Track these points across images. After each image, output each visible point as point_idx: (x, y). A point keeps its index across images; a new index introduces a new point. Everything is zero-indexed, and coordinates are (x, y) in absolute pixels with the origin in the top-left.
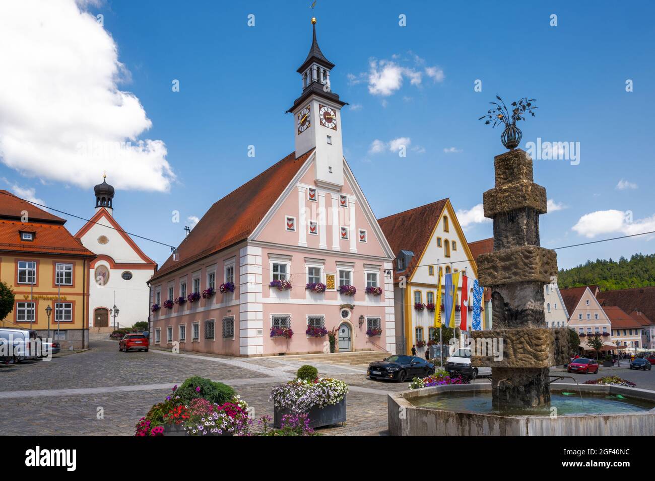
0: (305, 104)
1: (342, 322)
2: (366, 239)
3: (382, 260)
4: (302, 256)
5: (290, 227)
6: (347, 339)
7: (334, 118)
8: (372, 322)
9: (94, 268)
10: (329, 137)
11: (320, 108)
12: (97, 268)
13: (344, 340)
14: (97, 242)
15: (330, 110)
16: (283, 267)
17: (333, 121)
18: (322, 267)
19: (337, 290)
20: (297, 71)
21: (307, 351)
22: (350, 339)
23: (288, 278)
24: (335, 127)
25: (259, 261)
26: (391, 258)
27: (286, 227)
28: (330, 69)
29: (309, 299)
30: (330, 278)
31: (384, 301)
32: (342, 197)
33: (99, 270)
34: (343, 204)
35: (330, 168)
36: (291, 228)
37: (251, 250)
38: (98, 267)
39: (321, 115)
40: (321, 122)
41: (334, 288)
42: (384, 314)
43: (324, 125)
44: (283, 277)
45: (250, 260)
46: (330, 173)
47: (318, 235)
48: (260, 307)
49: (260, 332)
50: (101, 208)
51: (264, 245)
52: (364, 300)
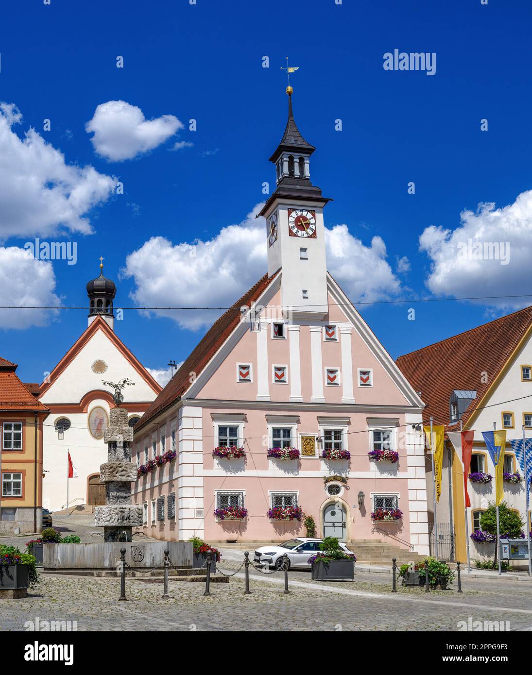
0: (272, 209)
1: (329, 500)
2: (371, 381)
3: (403, 410)
4: (263, 413)
5: (244, 378)
6: (341, 524)
7: (312, 221)
8: (384, 501)
9: (86, 412)
10: (303, 250)
11: (289, 214)
12: (91, 412)
13: (334, 526)
14: (91, 370)
15: (305, 214)
16: (234, 431)
17: (311, 226)
18: (294, 427)
19: (320, 457)
20: (270, 160)
21: (270, 539)
22: (344, 525)
23: (241, 444)
24: (315, 233)
25: (199, 423)
26: (418, 407)
27: (238, 377)
28: (310, 154)
29: (273, 469)
30: (308, 441)
31: (406, 471)
32: (330, 327)
33: (94, 415)
34: (331, 337)
35: (305, 292)
36: (246, 378)
37: (187, 411)
38: (92, 410)
39: (290, 222)
40: (290, 232)
41: (315, 455)
42: (406, 490)
43: (295, 235)
44: (233, 443)
45: (185, 423)
46: (305, 299)
47: (287, 383)
48: (200, 482)
49: (199, 513)
50: (96, 317)
51: (206, 404)
52: (368, 469)
